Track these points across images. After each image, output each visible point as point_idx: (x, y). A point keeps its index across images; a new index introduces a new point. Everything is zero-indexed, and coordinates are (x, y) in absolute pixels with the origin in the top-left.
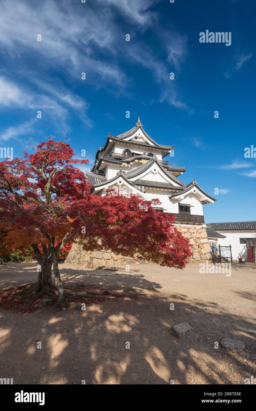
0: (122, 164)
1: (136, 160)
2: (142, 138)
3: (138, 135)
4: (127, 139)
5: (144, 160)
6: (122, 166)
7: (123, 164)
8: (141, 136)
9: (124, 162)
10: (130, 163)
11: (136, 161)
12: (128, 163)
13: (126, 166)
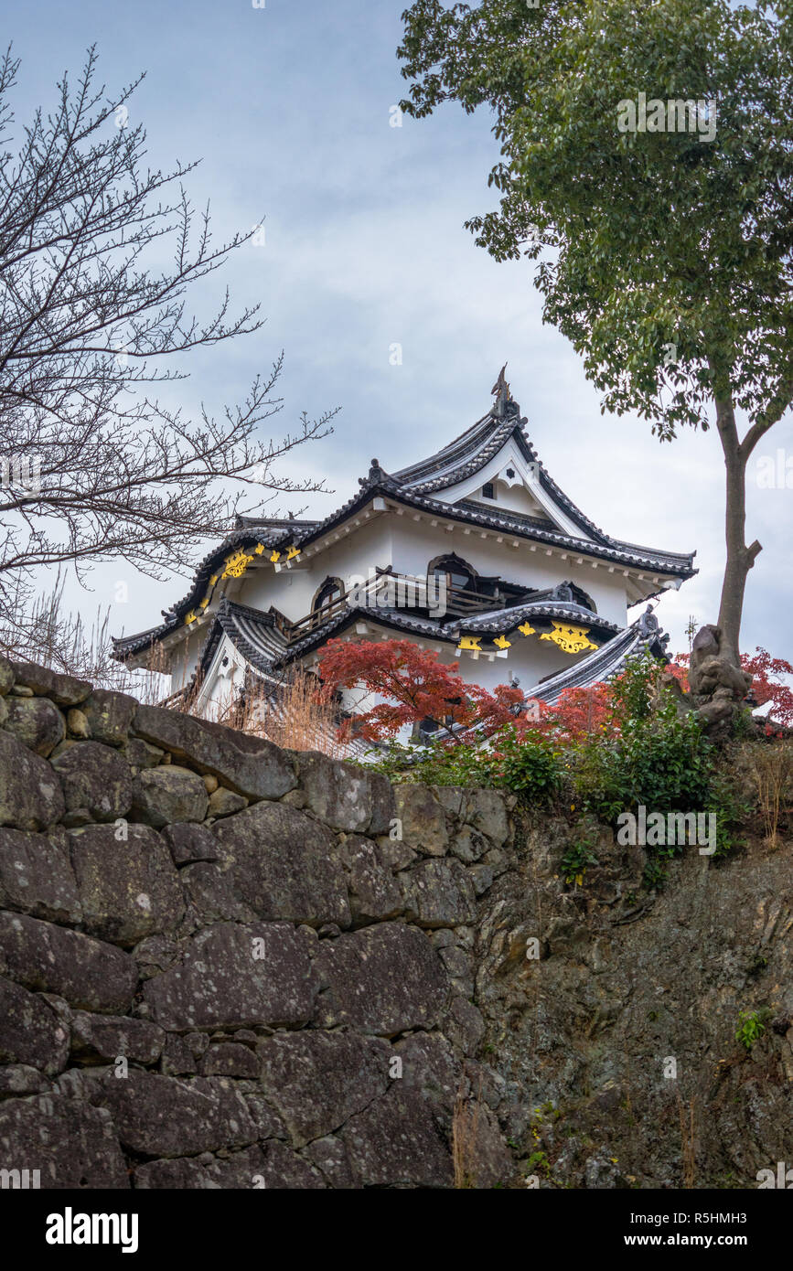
0: (457, 643)
1: (527, 624)
2: (523, 492)
3: (503, 477)
4: (449, 498)
5: (566, 629)
6: (458, 653)
7: (465, 644)
8: (517, 480)
9: (466, 633)
10: (496, 641)
11: (527, 630)
12: (487, 638)
13: (476, 657)
